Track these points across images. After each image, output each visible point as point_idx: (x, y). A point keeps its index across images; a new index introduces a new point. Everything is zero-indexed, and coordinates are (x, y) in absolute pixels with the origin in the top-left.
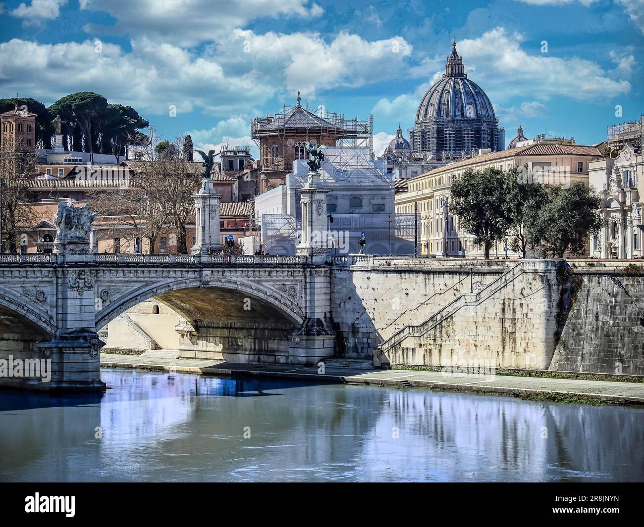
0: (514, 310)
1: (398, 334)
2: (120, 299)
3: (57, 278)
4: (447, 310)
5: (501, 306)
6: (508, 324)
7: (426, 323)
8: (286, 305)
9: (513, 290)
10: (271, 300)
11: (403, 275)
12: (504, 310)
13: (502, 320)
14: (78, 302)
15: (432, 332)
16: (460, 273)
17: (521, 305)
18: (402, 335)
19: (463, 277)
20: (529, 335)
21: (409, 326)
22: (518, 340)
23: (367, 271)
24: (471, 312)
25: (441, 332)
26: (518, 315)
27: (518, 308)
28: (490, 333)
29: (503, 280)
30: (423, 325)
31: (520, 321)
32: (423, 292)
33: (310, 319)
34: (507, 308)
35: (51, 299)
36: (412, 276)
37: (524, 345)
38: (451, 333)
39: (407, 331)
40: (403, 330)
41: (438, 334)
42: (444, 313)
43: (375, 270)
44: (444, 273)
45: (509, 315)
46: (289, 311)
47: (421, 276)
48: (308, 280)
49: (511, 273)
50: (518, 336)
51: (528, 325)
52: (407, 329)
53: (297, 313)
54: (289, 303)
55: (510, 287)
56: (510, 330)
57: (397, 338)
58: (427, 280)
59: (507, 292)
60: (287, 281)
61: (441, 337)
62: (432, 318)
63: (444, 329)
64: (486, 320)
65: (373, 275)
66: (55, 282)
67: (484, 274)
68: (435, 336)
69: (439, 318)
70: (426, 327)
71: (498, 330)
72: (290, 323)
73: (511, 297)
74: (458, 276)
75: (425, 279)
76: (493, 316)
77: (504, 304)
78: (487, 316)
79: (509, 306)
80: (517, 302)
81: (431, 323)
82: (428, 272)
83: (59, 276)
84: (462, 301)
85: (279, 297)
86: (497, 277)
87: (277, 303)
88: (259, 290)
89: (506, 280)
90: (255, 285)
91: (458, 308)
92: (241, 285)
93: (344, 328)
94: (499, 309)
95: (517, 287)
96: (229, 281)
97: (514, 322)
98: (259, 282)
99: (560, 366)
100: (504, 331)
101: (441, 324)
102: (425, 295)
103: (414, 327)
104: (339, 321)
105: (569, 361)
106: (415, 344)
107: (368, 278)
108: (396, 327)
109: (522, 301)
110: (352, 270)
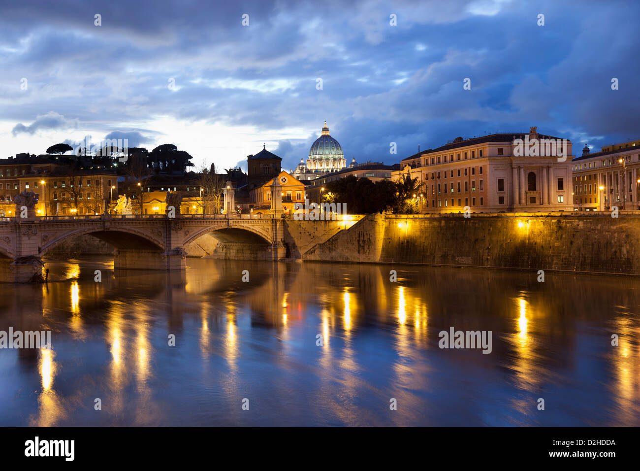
1: (314, 247)
2: (194, 234)
6: (361, 242)
7: (326, 242)
8: (264, 235)
9: (363, 228)
10: (258, 233)
12: (359, 236)
13: (359, 241)
17: (367, 234)
18: (315, 248)
21: (318, 244)
22: (366, 249)
24: (345, 237)
25: (332, 246)
27: (365, 237)
28: (353, 246)
30: (324, 243)
32: (324, 229)
33: (275, 241)
36: (319, 222)
37: (368, 251)
38: (336, 246)
39: (318, 246)
42: (334, 238)
45: (362, 238)
46: (266, 238)
47: (323, 222)
48: (274, 225)
49: (362, 220)
50: (366, 247)
51: (370, 242)
53: (270, 239)
54: (266, 235)
55: (362, 226)
56: (362, 245)
57: (313, 249)
60: (264, 225)
61: (333, 248)
63: (333, 245)
64: (352, 240)
65: (303, 222)
66: (165, 227)
67: (350, 221)
68: (329, 247)
69: (331, 240)
71: (357, 245)
72: (267, 243)
73: (362, 230)
74: (339, 223)
75: (325, 224)
76: (355, 239)
77: (359, 233)
79: (362, 234)
80: (365, 233)
81: (328, 242)
84: (341, 233)
85: (262, 232)
87: (261, 235)
88: (254, 229)
89: (360, 224)
90: (251, 227)
91: (339, 236)
92: (246, 227)
93: (290, 246)
94: (357, 236)
95: (365, 227)
96: (240, 226)
97: (364, 241)
98: (253, 226)
99: (383, 260)
100: (359, 245)
101: (332, 243)
102: (325, 231)
103: (320, 244)
104: (288, 242)
105: (387, 257)
106: (321, 251)
107: (300, 223)
108: (313, 244)
109: (367, 232)
110: (293, 220)
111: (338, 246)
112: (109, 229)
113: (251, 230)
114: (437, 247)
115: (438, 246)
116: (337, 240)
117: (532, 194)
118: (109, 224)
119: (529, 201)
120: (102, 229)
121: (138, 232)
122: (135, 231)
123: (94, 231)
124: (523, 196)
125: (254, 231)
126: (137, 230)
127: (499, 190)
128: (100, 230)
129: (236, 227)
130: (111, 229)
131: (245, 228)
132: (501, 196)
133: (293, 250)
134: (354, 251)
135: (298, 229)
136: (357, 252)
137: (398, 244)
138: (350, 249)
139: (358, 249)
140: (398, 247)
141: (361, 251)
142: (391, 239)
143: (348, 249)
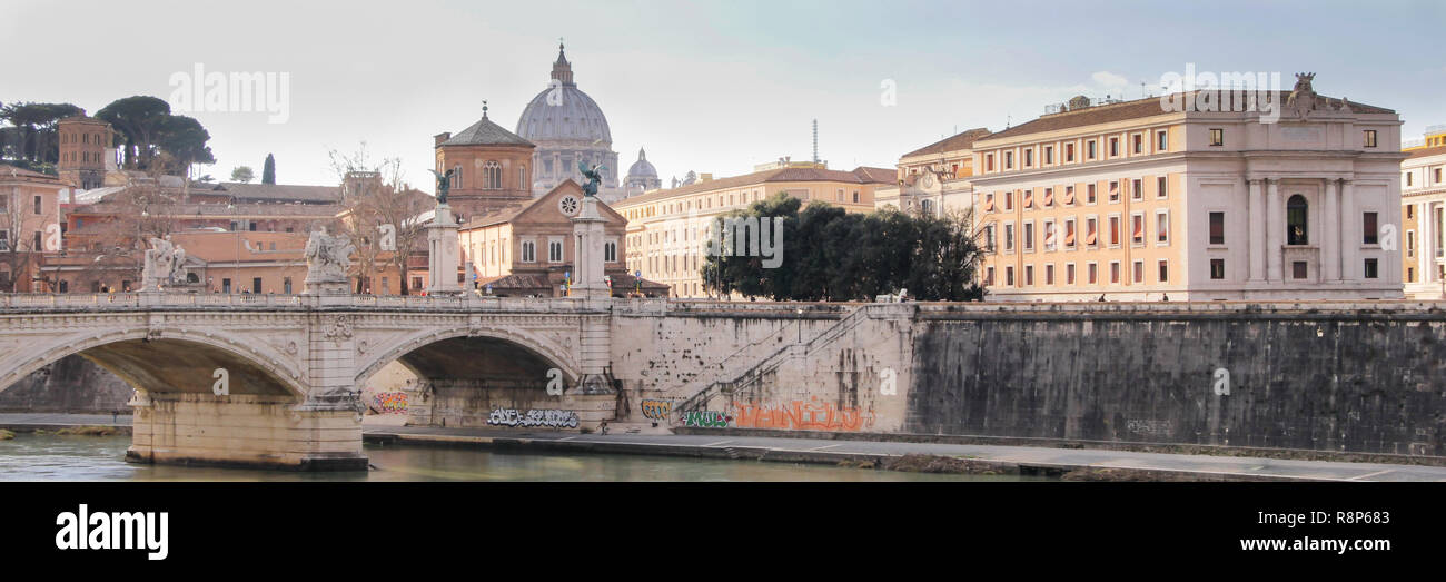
0: (855, 363)
1: (704, 392)
2: (381, 350)
3: (311, 324)
4: (768, 363)
5: (838, 359)
6: (847, 380)
7: (741, 379)
8: (559, 358)
9: (855, 339)
10: (544, 353)
12: (842, 364)
13: (840, 375)
14: (334, 355)
15: (749, 389)
16: (781, 319)
17: (865, 356)
18: (708, 394)
19: (785, 323)
20: (874, 392)
21: (718, 383)
22: (860, 397)
23: (660, 317)
24: (799, 365)
25: (760, 390)
26: (860, 369)
27: (860, 360)
28: (825, 390)
29: (841, 327)
30: (736, 381)
31: (862, 376)
32: (733, 342)
33: (586, 375)
34: (846, 360)
35: (303, 351)
36: (718, 322)
37: (868, 404)
38: (772, 389)
39: (715, 388)
40: (709, 388)
41: (756, 391)
42: (764, 367)
43: (668, 316)
44: (760, 318)
45: (848, 368)
46: (563, 366)
47: (730, 322)
48: (584, 328)
49: (852, 319)
50: (861, 392)
51: (873, 380)
52: (716, 386)
53: (572, 368)
54: (564, 356)
55: (848, 338)
56: (850, 387)
57: (702, 398)
58: (739, 328)
59: (847, 342)
60: (560, 329)
61: (760, 395)
62: (748, 374)
63: (763, 385)
64: (819, 374)
65: (668, 322)
66: (308, 329)
67: (813, 320)
68: (752, 393)
69: (757, 372)
70: (740, 384)
71: (835, 386)
73: (851, 348)
74: (779, 321)
75: (736, 326)
76: (828, 370)
77: (842, 356)
78: (820, 370)
79: (849, 357)
80: (859, 355)
81: (746, 379)
83: (313, 322)
84: (788, 351)
85: (553, 349)
86: (833, 323)
87: (549, 356)
89: (845, 328)
90: (527, 335)
91: (782, 361)
92: (513, 334)
93: (629, 387)
94: (836, 359)
95: (858, 335)
96: (500, 330)
97: (855, 375)
98: (531, 330)
99: (914, 428)
100: (842, 387)
101: (760, 380)
102: (736, 346)
103: (723, 384)
104: (622, 378)
105: (924, 421)
106: (726, 404)
107: (660, 325)
108: (700, 385)
109: (866, 352)
110: (638, 317)
111: (777, 388)
112: (159, 333)
113: (528, 344)
114: (1071, 394)
115: (1075, 390)
116: (774, 372)
117: (1297, 254)
118: (162, 320)
119: (1290, 271)
120: (143, 335)
121: (235, 344)
122: (226, 341)
123: (119, 338)
124: (1275, 259)
125: (533, 346)
126: (234, 338)
127: (1211, 243)
128: (134, 336)
129: (487, 334)
130: (165, 335)
131: (511, 338)
132: (1217, 256)
133: (639, 401)
134: (827, 404)
135: (653, 342)
136: (834, 407)
137: (955, 384)
138: (814, 398)
139: (837, 397)
140: (954, 392)
141: (848, 404)
142: (935, 370)
143: (809, 397)
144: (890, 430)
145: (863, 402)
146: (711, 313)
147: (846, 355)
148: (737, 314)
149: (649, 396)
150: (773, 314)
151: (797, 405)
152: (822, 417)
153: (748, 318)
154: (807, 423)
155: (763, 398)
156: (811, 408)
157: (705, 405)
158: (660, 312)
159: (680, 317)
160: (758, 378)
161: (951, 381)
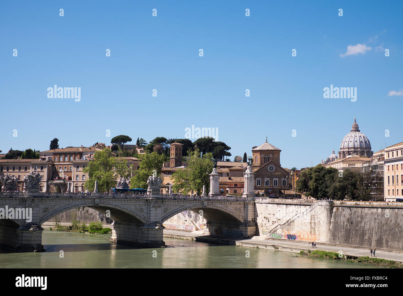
0: (315, 219)
1: (276, 227)
2: (172, 211)
4: (292, 218)
6: (313, 225)
9: (315, 212)
11: (279, 205)
12: (311, 219)
13: (311, 223)
15: (287, 227)
16: (298, 205)
17: (317, 217)
18: (277, 228)
20: (320, 229)
22: (316, 231)
24: (300, 219)
25: (290, 227)
26: (317, 221)
28: (307, 228)
29: (311, 208)
30: (284, 224)
32: (285, 212)
33: (246, 221)
36: (282, 205)
37: (318, 233)
39: (279, 226)
40: (277, 226)
41: (289, 228)
42: (291, 220)
43: (269, 203)
44: (292, 205)
45: (313, 221)
48: (246, 206)
49: (314, 205)
50: (316, 229)
51: (320, 225)
53: (241, 219)
55: (313, 211)
56: (313, 227)
57: (275, 229)
59: (313, 213)
62: (287, 222)
64: (306, 223)
65: (269, 205)
67: (306, 205)
69: (289, 222)
70: (285, 225)
71: (309, 227)
73: (314, 215)
75: (286, 206)
76: (308, 221)
78: (305, 221)
79: (313, 218)
80: (316, 216)
81: (287, 224)
82: (286, 204)
83: (149, 202)
84: (298, 215)
85: (234, 212)
86: (309, 207)
90: (225, 208)
91: (296, 218)
93: (259, 225)
94: (309, 218)
96: (214, 206)
97: (315, 223)
98: (226, 206)
100: (311, 227)
103: (281, 225)
104: (257, 222)
105: (334, 239)
106: (281, 231)
107: (267, 206)
108: (276, 225)
109: (318, 216)
110: (262, 203)
111: (294, 227)
115: (375, 231)
116: (293, 221)
129: (210, 207)
133: (261, 229)
134: (307, 232)
135: (265, 211)
136: (309, 233)
137: (342, 228)
138: (304, 231)
139: (310, 231)
140: (342, 230)
141: (313, 233)
142: (337, 223)
143: (303, 230)
144: (324, 242)
145: (317, 233)
146: (280, 203)
147: (312, 217)
148: (286, 203)
149: (264, 228)
150: (295, 203)
151: (299, 232)
152: (306, 237)
153: (289, 204)
154: (302, 238)
155: (291, 230)
156: (303, 234)
157: (276, 231)
158: (267, 202)
159: (272, 204)
160: (289, 223)
161: (341, 227)
